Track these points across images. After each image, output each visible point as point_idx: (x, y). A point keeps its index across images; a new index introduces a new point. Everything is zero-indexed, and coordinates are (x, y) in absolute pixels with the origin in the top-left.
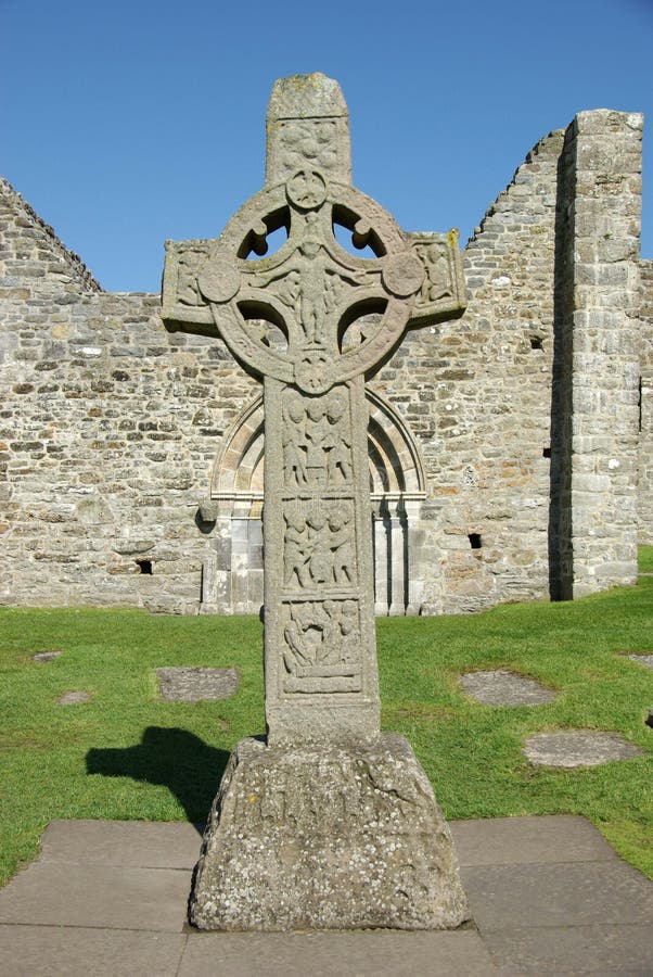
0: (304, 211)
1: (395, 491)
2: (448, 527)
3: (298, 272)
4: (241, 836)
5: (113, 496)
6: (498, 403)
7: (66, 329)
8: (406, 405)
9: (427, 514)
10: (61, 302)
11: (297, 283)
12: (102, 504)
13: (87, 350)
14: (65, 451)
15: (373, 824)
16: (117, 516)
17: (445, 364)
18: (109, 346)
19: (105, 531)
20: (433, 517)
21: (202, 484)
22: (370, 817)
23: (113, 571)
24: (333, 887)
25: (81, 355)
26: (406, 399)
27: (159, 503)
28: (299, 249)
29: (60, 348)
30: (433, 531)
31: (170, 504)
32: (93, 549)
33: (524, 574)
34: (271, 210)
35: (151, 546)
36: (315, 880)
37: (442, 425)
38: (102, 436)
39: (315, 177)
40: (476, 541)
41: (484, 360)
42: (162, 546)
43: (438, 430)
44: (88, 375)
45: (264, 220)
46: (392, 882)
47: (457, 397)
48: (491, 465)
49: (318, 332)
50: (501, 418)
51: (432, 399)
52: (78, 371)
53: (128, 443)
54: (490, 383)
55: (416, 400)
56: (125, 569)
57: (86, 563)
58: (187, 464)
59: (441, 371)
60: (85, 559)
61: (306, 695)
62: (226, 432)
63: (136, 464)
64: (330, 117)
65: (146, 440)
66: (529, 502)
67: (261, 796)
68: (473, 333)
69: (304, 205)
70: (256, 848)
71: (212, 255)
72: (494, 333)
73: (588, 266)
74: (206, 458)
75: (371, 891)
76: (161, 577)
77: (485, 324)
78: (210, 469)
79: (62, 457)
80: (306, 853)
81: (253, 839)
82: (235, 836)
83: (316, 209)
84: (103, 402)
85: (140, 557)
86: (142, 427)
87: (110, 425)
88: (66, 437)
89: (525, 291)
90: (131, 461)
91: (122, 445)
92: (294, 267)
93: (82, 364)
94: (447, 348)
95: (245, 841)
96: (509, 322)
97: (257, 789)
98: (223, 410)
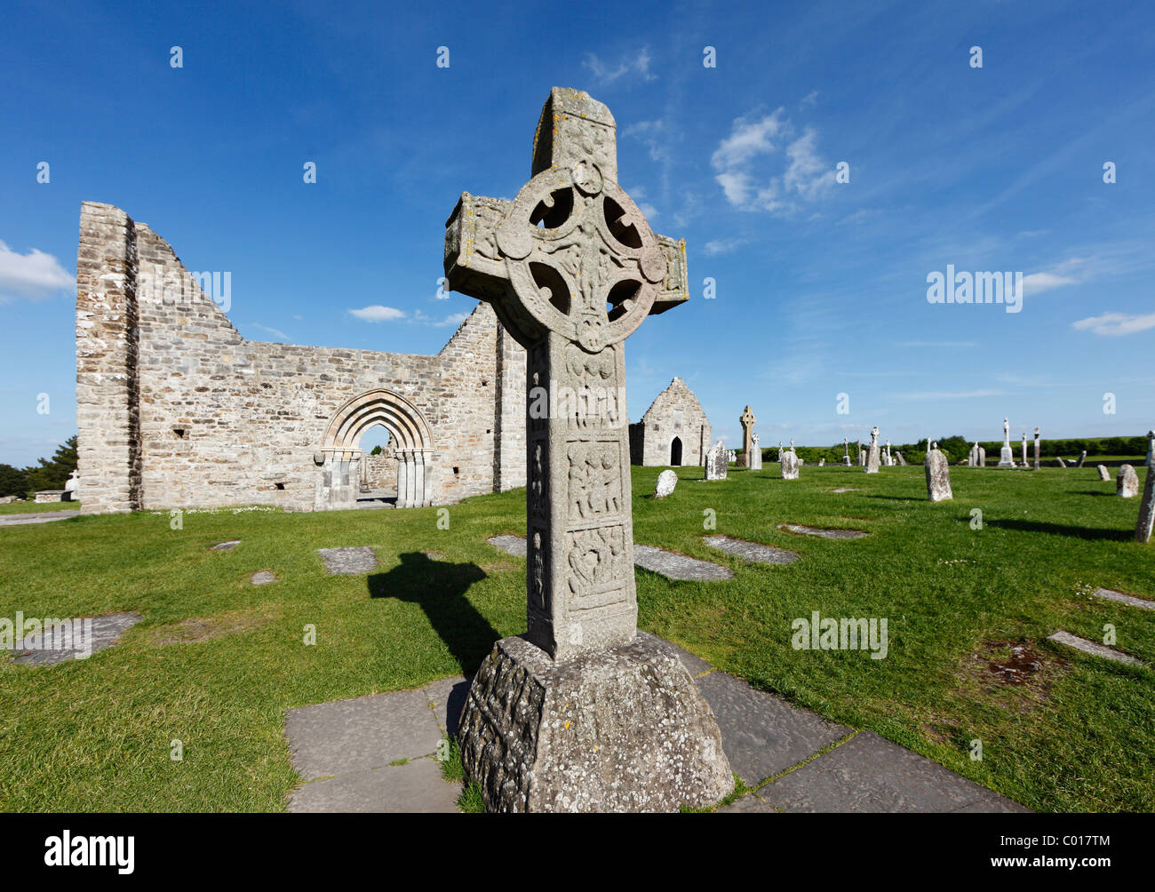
0: (585, 194)
1: (418, 448)
2: (444, 465)
3: (579, 246)
4: (562, 767)
5: (261, 449)
6: (467, 409)
7: (232, 358)
8: (425, 408)
9: (434, 458)
10: (228, 343)
11: (578, 256)
12: (254, 454)
13: (245, 371)
14: (230, 425)
15: (665, 721)
16: (263, 460)
17: (444, 390)
18: (260, 369)
19: (256, 468)
20: (437, 460)
21: (316, 443)
22: (662, 715)
23: (260, 489)
24: (649, 794)
25: (241, 373)
26: (425, 405)
27: (290, 453)
28: (580, 227)
29: (228, 368)
30: (436, 466)
31: (296, 453)
32: (247, 478)
33: (478, 484)
34: (559, 188)
35: (284, 475)
36: (634, 793)
37: (442, 418)
38: (254, 417)
39: (594, 169)
40: (456, 470)
41: (461, 389)
42: (292, 475)
43: (440, 420)
44: (246, 384)
45: (552, 194)
46: (690, 772)
47: (448, 406)
48: (464, 436)
49: (593, 300)
50: (468, 415)
51: (438, 405)
52: (239, 382)
53: (271, 421)
54: (463, 400)
55: (429, 406)
56: (268, 488)
57: (242, 485)
58: (307, 433)
59: (442, 393)
60: (242, 483)
61: (587, 611)
62: (329, 417)
63: (275, 432)
64: (604, 124)
65: (282, 420)
66: (480, 453)
67: (576, 722)
68: (457, 377)
69: (586, 189)
70: (579, 777)
71: (508, 215)
72: (466, 377)
73: (509, 352)
74: (318, 430)
75: (677, 786)
76: (291, 491)
77: (462, 374)
78: (321, 436)
79: (228, 427)
80: (621, 767)
81: (575, 767)
82: (556, 769)
83: (594, 196)
84: (254, 399)
85: (278, 481)
86: (279, 413)
87: (259, 411)
88: (231, 417)
89: (480, 361)
90: (273, 431)
91: (267, 422)
92: (576, 241)
93: (242, 378)
94: (444, 383)
95: (567, 773)
96: (473, 373)
97: (570, 714)
98: (328, 406)
